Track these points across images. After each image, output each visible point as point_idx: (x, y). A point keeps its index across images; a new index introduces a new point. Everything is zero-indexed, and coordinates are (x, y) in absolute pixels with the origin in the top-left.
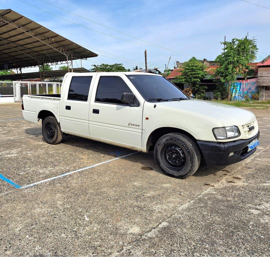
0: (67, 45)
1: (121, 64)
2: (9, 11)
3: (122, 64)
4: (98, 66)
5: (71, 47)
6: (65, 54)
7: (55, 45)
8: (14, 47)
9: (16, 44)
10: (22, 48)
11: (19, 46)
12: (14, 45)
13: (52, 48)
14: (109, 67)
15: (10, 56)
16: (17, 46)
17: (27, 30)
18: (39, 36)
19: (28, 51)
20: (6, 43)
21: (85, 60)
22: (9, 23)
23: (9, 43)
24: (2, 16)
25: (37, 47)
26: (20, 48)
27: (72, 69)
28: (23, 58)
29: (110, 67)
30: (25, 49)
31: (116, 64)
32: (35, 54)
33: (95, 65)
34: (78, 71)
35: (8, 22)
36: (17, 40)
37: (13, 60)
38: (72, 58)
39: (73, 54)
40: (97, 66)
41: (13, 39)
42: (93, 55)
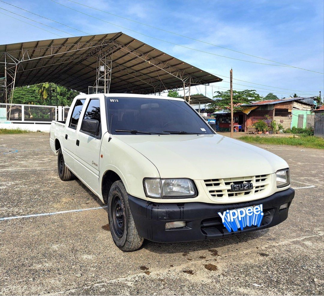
0: (184, 69)
1: (253, 91)
2: (120, 34)
3: (255, 90)
4: (223, 92)
5: (189, 71)
6: (182, 80)
7: (171, 69)
8: (130, 73)
9: (132, 69)
10: (138, 74)
11: (135, 72)
12: (129, 71)
13: (167, 73)
14: (237, 94)
15: (129, 83)
16: (133, 72)
17: (139, 54)
18: (152, 60)
19: (145, 77)
20: (122, 69)
21: (208, 85)
22: (121, 48)
23: (125, 69)
24: (114, 40)
25: (153, 72)
26: (136, 74)
27: (189, 96)
28: (141, 85)
29: (239, 94)
30: (141, 75)
31: (247, 90)
32: (152, 80)
33: (219, 92)
34: (196, 98)
35: (120, 46)
36: (131, 65)
37: (132, 87)
38: (190, 83)
39: (191, 79)
40: (221, 93)
41: (129, 64)
42: (217, 80)
